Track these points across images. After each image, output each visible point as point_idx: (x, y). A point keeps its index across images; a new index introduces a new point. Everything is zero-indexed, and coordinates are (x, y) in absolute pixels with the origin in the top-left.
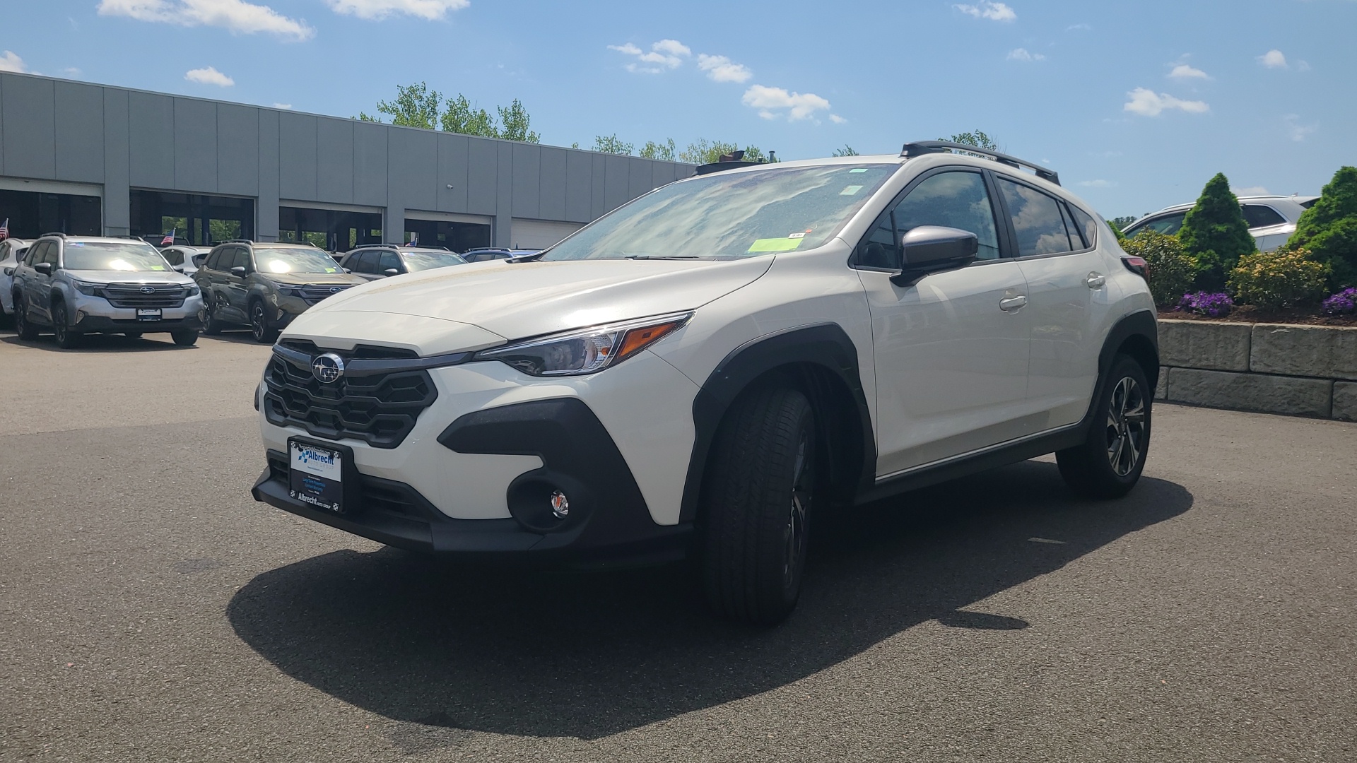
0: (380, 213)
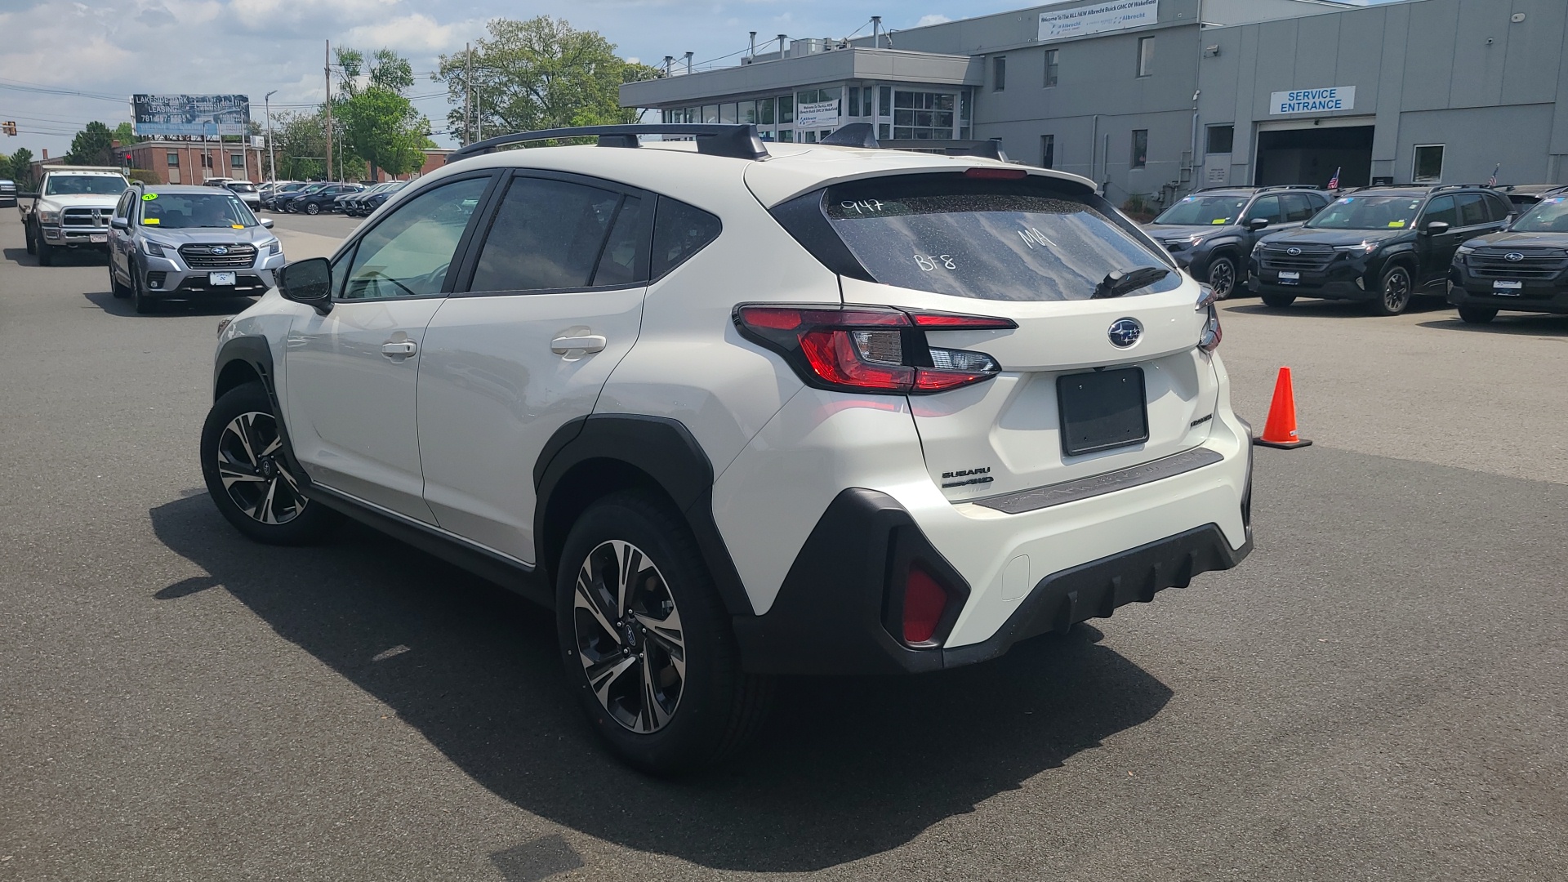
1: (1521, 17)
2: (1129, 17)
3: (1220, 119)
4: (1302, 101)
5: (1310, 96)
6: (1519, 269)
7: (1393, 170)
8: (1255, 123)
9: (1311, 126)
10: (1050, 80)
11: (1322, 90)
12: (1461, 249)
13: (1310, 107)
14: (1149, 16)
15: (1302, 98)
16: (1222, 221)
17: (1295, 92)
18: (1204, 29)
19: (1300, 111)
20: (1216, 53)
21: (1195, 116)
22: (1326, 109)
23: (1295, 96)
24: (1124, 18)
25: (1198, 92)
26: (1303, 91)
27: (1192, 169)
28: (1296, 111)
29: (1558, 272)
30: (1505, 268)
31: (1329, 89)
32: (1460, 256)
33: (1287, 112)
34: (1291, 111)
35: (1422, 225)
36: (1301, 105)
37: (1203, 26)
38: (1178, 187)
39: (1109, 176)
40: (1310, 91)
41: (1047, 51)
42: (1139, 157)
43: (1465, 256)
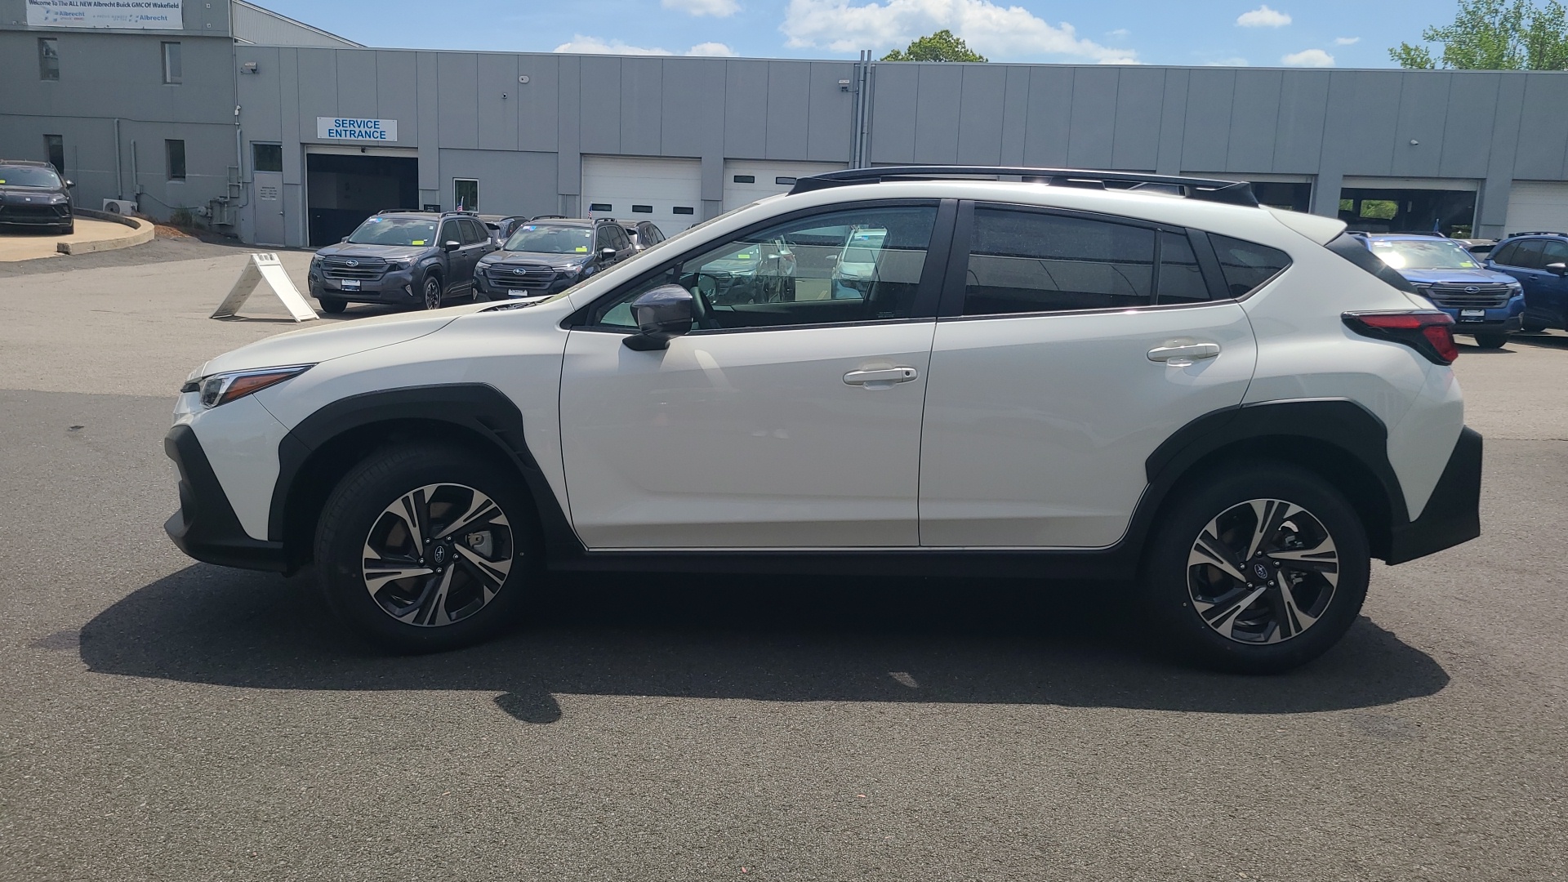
0: (1309, 182)
1: (526, 79)
2: (148, 18)
3: (268, 137)
4: (349, 129)
5: (356, 125)
6: (524, 281)
7: (438, 198)
8: (303, 144)
9: (358, 153)
10: (50, 72)
11: (366, 120)
12: (479, 264)
13: (356, 135)
14: (173, 22)
15: (348, 125)
16: (422, 243)
17: (341, 119)
18: (236, 44)
19: (346, 138)
20: (254, 71)
21: (239, 131)
22: (372, 139)
23: (341, 123)
24: (142, 18)
25: (238, 107)
26: (348, 119)
27: (241, 185)
28: (343, 137)
29: (549, 284)
30: (515, 280)
31: (373, 120)
32: (480, 270)
33: (335, 138)
34: (339, 137)
35: (441, 244)
36: (348, 133)
37: (236, 41)
38: (227, 202)
39: (142, 186)
40: (355, 120)
41: (40, 39)
42: (177, 167)
43: (484, 270)
